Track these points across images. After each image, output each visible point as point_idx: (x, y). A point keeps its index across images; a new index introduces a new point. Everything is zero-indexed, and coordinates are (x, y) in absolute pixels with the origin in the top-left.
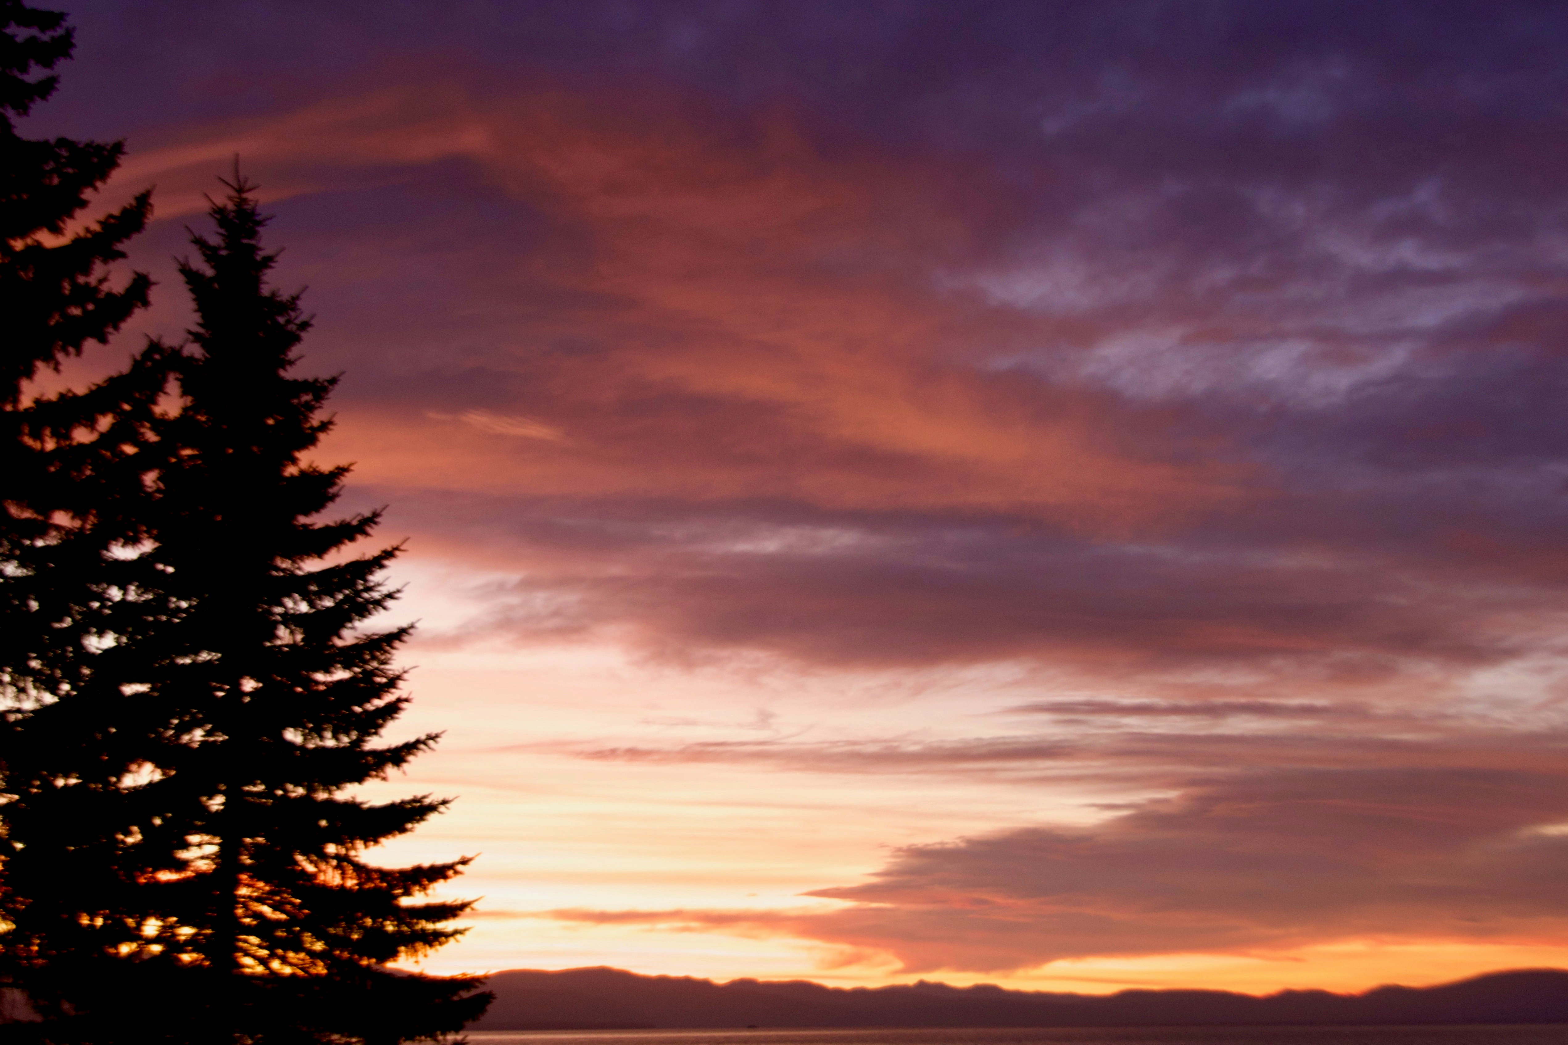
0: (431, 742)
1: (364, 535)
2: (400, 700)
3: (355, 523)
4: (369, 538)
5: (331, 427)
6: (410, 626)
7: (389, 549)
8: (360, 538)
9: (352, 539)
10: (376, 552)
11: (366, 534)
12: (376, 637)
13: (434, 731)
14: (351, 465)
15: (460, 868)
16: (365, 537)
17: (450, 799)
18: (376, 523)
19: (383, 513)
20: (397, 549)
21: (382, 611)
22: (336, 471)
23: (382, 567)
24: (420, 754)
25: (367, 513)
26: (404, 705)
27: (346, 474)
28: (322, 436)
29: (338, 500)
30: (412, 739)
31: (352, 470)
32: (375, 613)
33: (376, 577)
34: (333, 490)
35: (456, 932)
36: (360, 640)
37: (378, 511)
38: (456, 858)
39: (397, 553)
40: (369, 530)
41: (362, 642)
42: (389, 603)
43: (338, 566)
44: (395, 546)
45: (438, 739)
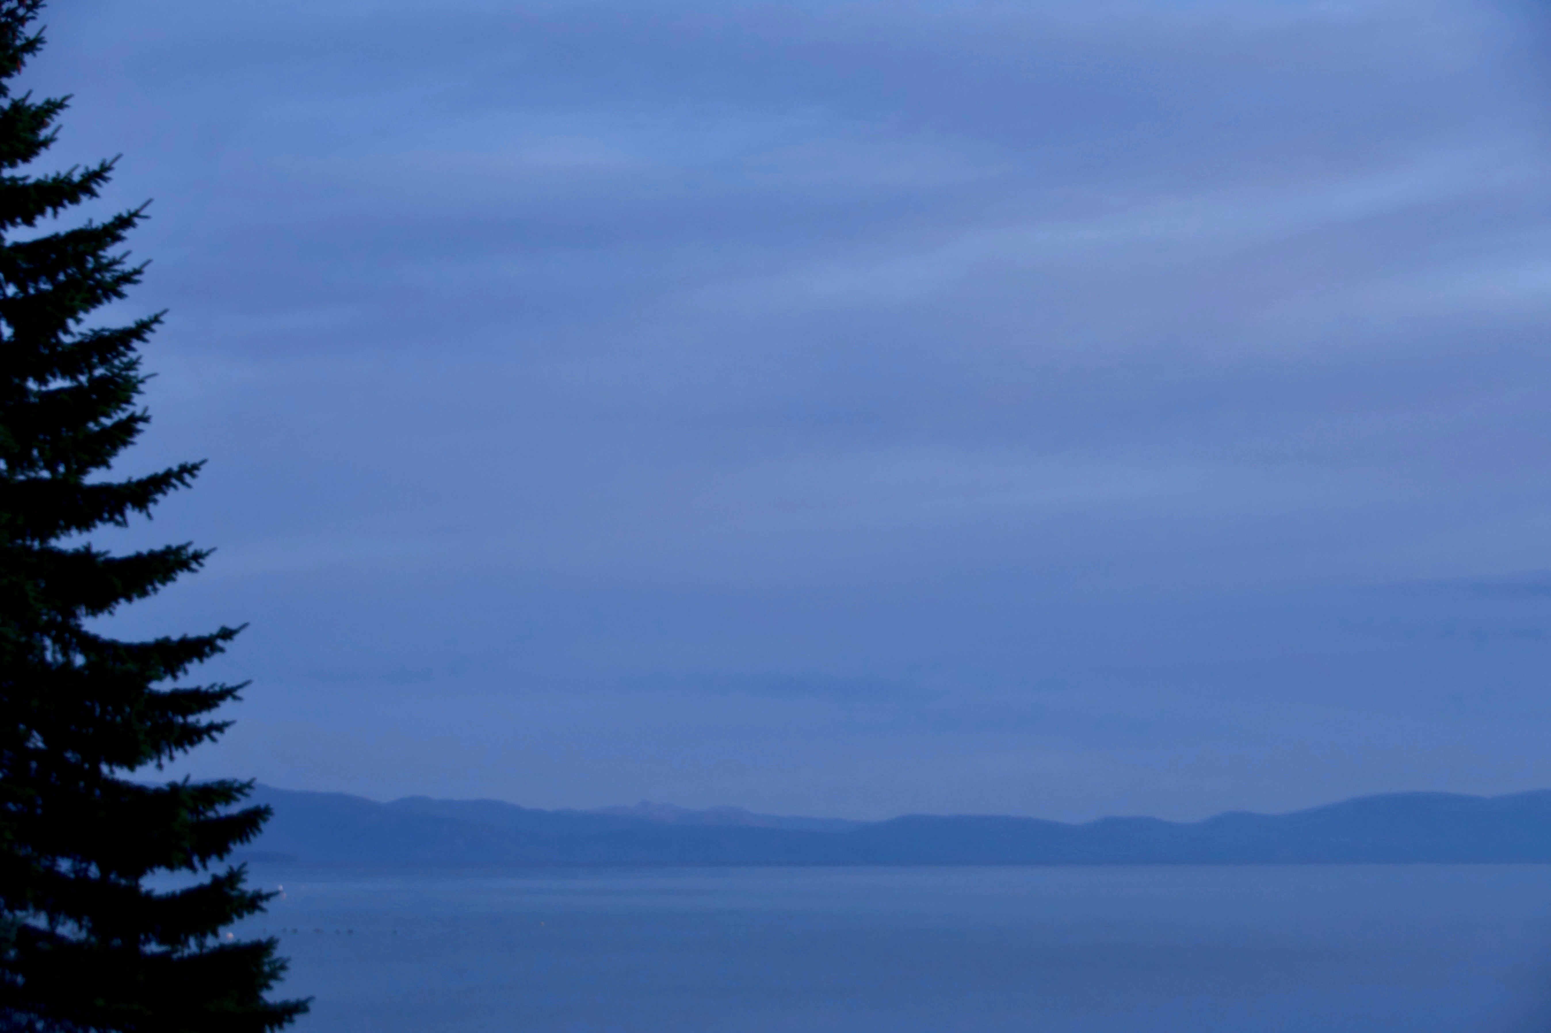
0: (187, 478)
1: (89, 195)
2: (133, 419)
3: (76, 178)
4: (95, 199)
5: (39, 46)
6: (153, 318)
7: (125, 214)
8: (84, 199)
9: (75, 200)
10: (108, 219)
11: (93, 194)
12: (107, 333)
13: (191, 460)
14: (66, 98)
15: (220, 643)
16: (90, 198)
17: (204, 551)
18: (106, 179)
19: (115, 165)
20: (136, 214)
21: (115, 299)
22: (46, 107)
23: (118, 238)
24: (171, 492)
25: (95, 166)
26: (140, 426)
27: (59, 111)
28: (28, 58)
29: (52, 146)
30: (161, 470)
31: (67, 106)
32: (105, 301)
33: (112, 252)
34: (44, 133)
35: (212, 727)
36: (84, 337)
37: (108, 162)
38: (214, 630)
39: (136, 220)
40: (94, 186)
41: (87, 340)
42: (126, 288)
43: (56, 236)
44: (133, 210)
45: (196, 472)
